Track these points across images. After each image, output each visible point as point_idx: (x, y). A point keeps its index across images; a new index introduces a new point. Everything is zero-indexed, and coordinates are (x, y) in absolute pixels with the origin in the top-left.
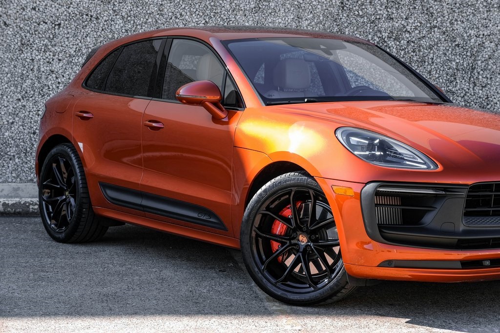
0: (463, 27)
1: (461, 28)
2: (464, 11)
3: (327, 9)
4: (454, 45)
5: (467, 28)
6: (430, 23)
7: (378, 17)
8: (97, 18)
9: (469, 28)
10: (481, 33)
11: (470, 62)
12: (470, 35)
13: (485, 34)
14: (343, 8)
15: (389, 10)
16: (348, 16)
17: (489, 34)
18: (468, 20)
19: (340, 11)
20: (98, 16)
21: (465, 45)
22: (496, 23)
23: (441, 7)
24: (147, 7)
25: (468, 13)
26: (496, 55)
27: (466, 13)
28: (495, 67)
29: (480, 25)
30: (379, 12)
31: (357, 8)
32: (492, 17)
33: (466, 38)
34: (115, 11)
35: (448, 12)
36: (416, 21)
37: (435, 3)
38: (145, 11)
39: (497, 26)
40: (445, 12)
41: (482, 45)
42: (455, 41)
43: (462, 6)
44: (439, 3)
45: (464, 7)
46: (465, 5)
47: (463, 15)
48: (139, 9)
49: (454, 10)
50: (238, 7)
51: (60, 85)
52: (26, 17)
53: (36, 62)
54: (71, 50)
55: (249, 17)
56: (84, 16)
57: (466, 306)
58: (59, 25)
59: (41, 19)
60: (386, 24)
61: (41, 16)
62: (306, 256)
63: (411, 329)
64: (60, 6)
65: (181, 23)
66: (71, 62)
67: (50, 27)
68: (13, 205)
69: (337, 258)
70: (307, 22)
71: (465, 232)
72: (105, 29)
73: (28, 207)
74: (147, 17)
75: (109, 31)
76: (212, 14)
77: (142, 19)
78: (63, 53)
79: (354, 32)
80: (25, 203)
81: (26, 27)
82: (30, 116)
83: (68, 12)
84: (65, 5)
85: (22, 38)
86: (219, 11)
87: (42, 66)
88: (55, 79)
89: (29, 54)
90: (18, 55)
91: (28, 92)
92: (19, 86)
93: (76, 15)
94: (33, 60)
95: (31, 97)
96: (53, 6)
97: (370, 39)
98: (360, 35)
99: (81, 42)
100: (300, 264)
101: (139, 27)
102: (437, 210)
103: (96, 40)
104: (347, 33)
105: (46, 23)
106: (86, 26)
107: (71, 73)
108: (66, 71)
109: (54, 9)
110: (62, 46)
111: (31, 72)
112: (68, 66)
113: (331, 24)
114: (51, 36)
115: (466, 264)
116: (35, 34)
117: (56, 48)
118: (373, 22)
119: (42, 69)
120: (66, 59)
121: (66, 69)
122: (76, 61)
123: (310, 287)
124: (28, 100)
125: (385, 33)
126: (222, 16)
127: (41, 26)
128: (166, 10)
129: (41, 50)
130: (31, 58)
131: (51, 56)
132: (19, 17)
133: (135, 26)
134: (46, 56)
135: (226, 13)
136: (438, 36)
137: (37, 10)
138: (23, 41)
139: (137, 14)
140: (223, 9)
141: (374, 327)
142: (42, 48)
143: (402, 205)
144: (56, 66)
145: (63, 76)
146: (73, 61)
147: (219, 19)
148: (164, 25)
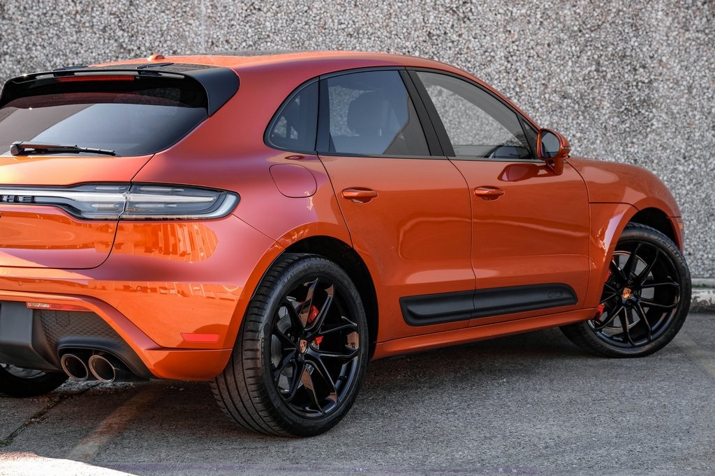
0: (44, 54)
1: (42, 54)
2: (45, 32)
5: (50, 55)
9: (53, 55)
12: (55, 64)
18: (51, 44)
22: (89, 49)
23: (12, 27)
25: (50, 35)
27: (47, 34)
29: (68, 51)
32: (83, 39)
35: (22, 34)
37: (4, 22)
39: (92, 52)
40: (18, 33)
43: (40, 25)
44: (8, 22)
45: (44, 26)
46: (45, 24)
47: (43, 37)
49: (30, 30)
136: (11, 66)
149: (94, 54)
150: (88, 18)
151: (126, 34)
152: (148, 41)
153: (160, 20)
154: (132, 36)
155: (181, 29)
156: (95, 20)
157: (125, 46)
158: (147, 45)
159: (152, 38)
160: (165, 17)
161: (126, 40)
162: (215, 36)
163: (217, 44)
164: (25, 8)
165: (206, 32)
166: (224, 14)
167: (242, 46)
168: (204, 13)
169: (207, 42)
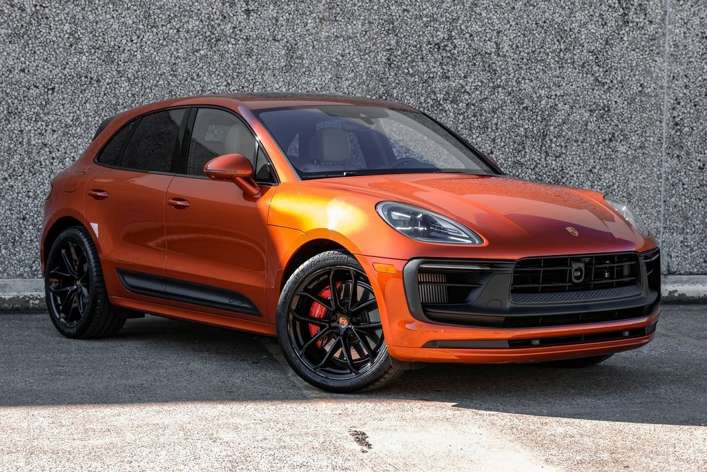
0: (532, 87)
1: (530, 87)
2: (533, 68)
3: (371, 67)
4: (521, 108)
5: (536, 88)
6: (493, 83)
7: (431, 75)
8: (98, 81)
9: (539, 87)
10: (553, 93)
11: (541, 128)
12: (540, 95)
13: (558, 95)
14: (390, 65)
15: (444, 67)
16: (396, 74)
17: (562, 94)
18: (537, 77)
19: (387, 70)
20: (100, 78)
21: (534, 108)
23: (506, 63)
24: (158, 67)
25: (537, 70)
26: (571, 118)
27: (535, 70)
28: (570, 133)
29: (552, 84)
30: (433, 70)
31: (407, 65)
32: (565, 74)
33: (536, 99)
34: (119, 72)
35: (513, 69)
36: (477, 80)
37: (499, 59)
38: (155, 72)
39: (572, 85)
40: (511, 69)
41: (554, 107)
42: (523, 103)
43: (530, 62)
44: (502, 58)
45: (533, 62)
47: (531, 72)
48: (147, 70)
49: (521, 66)
50: (265, 66)
51: (55, 161)
52: (13, 80)
53: (25, 134)
54: (67, 119)
55: (279, 77)
56: (83, 78)
57: (516, 391)
58: (53, 89)
59: (32, 82)
60: (441, 84)
61: (31, 79)
62: (347, 340)
63: (456, 412)
64: (54, 67)
65: (199, 86)
66: (68, 133)
67: (42, 92)
68: (10, 299)
69: (380, 342)
70: (347, 83)
71: (513, 310)
72: (108, 93)
73: (28, 302)
74: (157, 79)
75: (113, 95)
76: (235, 74)
77: (151, 81)
78: (58, 122)
79: (403, 94)
80: (25, 297)
81: (13, 93)
82: (19, 198)
83: (63, 74)
84: (60, 65)
85: (10, 106)
86: (243, 71)
87: (32, 139)
88: (48, 153)
89: (17, 125)
90: (5, 126)
91: (17, 169)
92: (6, 163)
93: (73, 77)
94: (21, 131)
95: (20, 176)
96: (46, 67)
97: (423, 101)
98: (411, 98)
99: (79, 109)
100: (341, 349)
101: (148, 90)
102: (483, 287)
103: (97, 106)
104: (395, 95)
105: (37, 87)
106: (85, 90)
107: (67, 147)
108: (61, 143)
109: (47, 71)
110: (56, 114)
111: (20, 146)
112: (64, 138)
113: (376, 84)
114: (44, 103)
115: (514, 343)
116: (25, 101)
117: (50, 117)
118: (426, 82)
119: (33, 142)
120: (61, 129)
121: (61, 141)
122: (74, 132)
123: (351, 373)
124: (17, 179)
125: (440, 94)
126: (247, 76)
127: (31, 91)
128: (180, 70)
129: (31, 120)
130: (19, 129)
131: (44, 127)
132: (5, 81)
133: (143, 90)
134: (38, 126)
135: (252, 72)
136: (503, 97)
137: (26, 72)
138: (10, 109)
139: (146, 75)
140: (248, 68)
141: (418, 411)
142: (32, 118)
143: (447, 283)
144: (50, 138)
145: (58, 150)
146: (70, 132)
147: (243, 81)
148: (178, 87)
149: (574, 87)
150: (570, 55)
151: (601, 70)
152: (620, 75)
153: (630, 57)
154: (607, 71)
155: (648, 66)
156: (576, 57)
157: (600, 80)
158: (619, 78)
159: (623, 73)
160: (635, 55)
161: (602, 75)
162: (676, 71)
163: (678, 78)
164: (517, 46)
165: (669, 68)
166: (684, 52)
167: (698, 80)
168: (667, 51)
169: (670, 76)
